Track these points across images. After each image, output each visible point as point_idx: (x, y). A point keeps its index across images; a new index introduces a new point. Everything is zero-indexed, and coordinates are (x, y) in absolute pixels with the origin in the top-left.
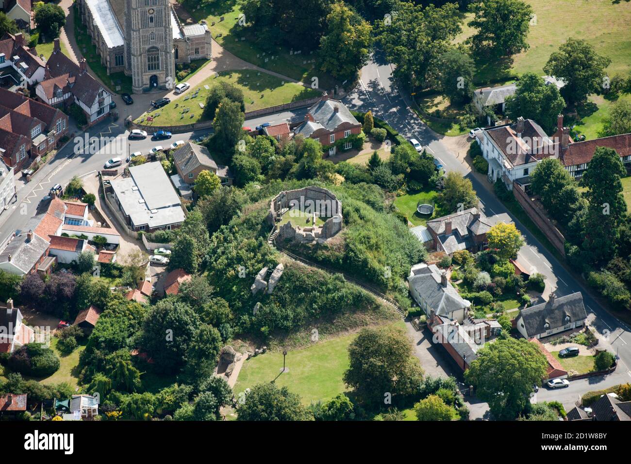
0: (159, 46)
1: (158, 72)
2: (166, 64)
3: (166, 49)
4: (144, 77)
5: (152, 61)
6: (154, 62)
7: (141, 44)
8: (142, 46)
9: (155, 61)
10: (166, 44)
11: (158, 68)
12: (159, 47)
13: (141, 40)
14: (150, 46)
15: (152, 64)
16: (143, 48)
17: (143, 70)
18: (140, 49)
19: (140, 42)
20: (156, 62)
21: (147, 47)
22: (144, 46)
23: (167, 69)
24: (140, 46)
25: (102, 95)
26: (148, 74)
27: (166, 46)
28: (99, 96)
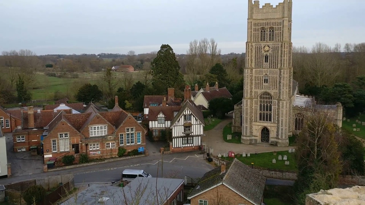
0: (272, 92)
1: (269, 124)
2: (278, 115)
3: (279, 97)
4: (254, 128)
5: (264, 110)
6: (266, 112)
7: (253, 86)
8: (253, 90)
9: (267, 110)
10: (280, 89)
11: (270, 120)
12: (272, 94)
13: (254, 82)
14: (263, 91)
15: (264, 114)
16: (255, 92)
17: (253, 118)
18: (251, 92)
19: (252, 83)
20: (269, 112)
21: (260, 91)
22: (256, 90)
23: (278, 121)
24: (251, 89)
25: (190, 119)
26: (258, 124)
27: (280, 93)
28: (185, 118)
